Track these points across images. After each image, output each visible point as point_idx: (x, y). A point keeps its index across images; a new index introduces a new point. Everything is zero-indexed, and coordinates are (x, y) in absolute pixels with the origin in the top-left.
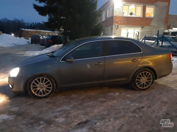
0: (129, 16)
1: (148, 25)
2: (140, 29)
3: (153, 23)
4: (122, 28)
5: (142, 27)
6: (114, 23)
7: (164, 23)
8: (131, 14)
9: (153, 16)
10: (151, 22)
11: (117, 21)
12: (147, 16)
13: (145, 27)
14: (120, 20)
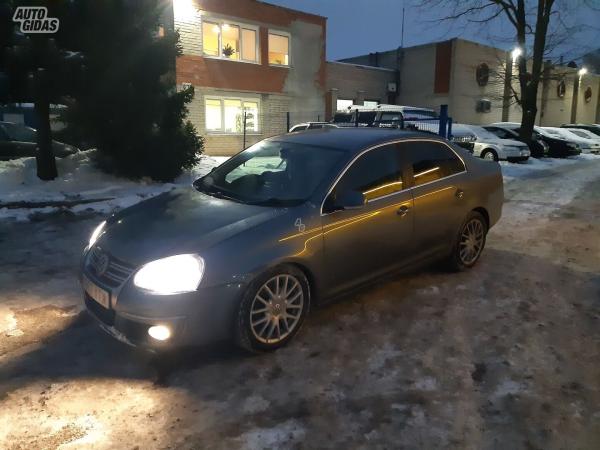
0: (222, 57)
1: (279, 88)
2: (258, 100)
3: (291, 86)
4: (206, 97)
5: (264, 97)
6: (179, 78)
7: (318, 84)
8: (228, 52)
9: (286, 63)
10: (286, 82)
11: (189, 71)
12: (272, 61)
13: (270, 97)
14: (197, 70)
